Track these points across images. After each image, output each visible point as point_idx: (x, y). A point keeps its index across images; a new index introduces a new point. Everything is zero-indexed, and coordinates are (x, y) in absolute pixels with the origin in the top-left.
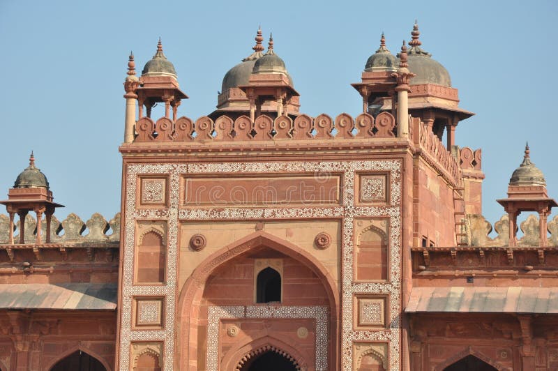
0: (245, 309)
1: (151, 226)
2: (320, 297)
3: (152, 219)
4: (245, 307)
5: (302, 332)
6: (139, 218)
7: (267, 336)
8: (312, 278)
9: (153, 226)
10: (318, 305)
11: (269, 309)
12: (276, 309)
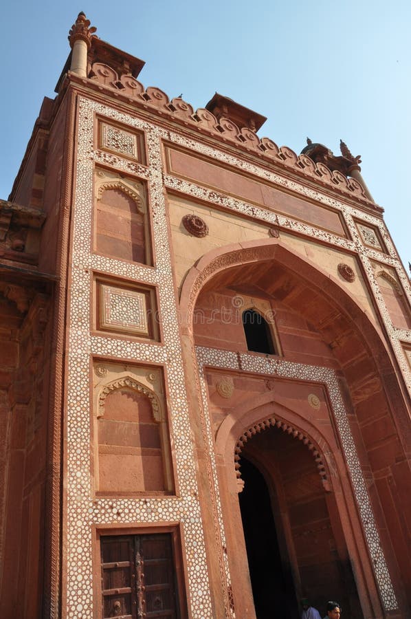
0: (239, 357)
1: (118, 180)
2: (324, 357)
3: (121, 170)
4: (238, 354)
5: (314, 401)
6: (101, 161)
7: (272, 402)
8: (308, 331)
9: (122, 181)
10: (324, 366)
11: (270, 362)
12: (278, 363)
